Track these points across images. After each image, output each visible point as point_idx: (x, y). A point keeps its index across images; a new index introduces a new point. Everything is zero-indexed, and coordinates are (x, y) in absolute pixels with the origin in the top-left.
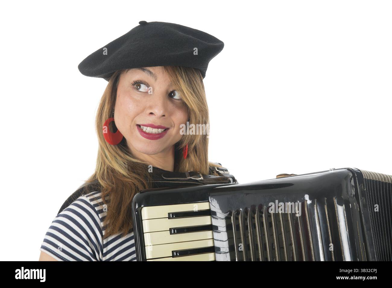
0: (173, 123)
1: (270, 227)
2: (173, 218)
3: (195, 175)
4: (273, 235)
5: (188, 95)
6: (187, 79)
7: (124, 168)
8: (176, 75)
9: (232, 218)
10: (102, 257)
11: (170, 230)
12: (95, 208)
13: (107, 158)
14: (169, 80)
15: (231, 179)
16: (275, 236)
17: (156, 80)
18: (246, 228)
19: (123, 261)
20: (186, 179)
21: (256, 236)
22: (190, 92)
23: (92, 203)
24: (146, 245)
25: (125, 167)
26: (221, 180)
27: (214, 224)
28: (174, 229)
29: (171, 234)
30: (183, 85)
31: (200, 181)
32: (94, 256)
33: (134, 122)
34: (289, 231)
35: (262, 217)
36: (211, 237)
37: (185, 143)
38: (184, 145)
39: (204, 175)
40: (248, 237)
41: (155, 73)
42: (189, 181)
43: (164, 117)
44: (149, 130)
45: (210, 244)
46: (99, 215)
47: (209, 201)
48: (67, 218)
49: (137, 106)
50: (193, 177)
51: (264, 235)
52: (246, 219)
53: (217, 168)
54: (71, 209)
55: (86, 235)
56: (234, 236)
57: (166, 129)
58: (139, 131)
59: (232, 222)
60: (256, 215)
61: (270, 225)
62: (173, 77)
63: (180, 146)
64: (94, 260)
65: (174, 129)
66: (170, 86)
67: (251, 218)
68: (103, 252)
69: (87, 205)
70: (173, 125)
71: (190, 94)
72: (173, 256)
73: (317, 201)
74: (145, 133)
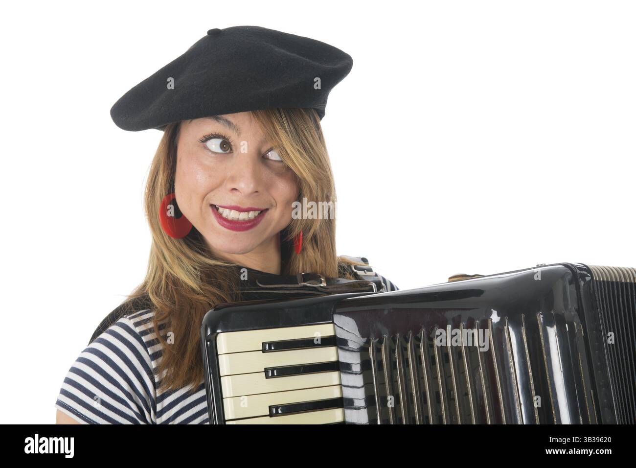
0: (273, 201)
1: (432, 365)
2: (270, 350)
3: (313, 280)
4: (437, 378)
5: (295, 156)
6: (292, 128)
7: (194, 277)
8: (273, 123)
9: (370, 349)
10: (155, 418)
11: (266, 370)
12: (143, 338)
13: (166, 261)
14: (260, 132)
15: (374, 285)
16: (440, 380)
17: (239, 134)
18: (392, 366)
19: (189, 424)
20: (296, 286)
21: (410, 379)
22: (298, 150)
23: (137, 330)
24: (224, 397)
25: (195, 274)
26: (359, 286)
27: (342, 360)
28: (273, 369)
29: (267, 377)
30: (286, 140)
31: (320, 289)
32: (143, 417)
33: (207, 200)
34: (464, 372)
35: (419, 347)
36: (337, 382)
37: (297, 231)
38: (295, 234)
39: (328, 280)
40: (397, 382)
41: (236, 124)
42: (302, 290)
43: (256, 194)
44: (232, 215)
45: (335, 394)
46: (148, 349)
47: (333, 323)
48: (97, 355)
49: (210, 176)
50: (308, 282)
51: (423, 378)
52: (394, 351)
53: (354, 266)
54: (103, 339)
55: (127, 383)
56: (374, 380)
57: (263, 212)
58: (216, 217)
59: (371, 356)
60: (409, 345)
61: (432, 361)
62: (268, 128)
63: (289, 236)
64: (142, 423)
65: (276, 209)
66: (263, 142)
67: (402, 348)
68: (156, 409)
69: (130, 333)
70: (275, 204)
71: (298, 153)
72: (271, 415)
73: (508, 319)
74: (226, 220)
